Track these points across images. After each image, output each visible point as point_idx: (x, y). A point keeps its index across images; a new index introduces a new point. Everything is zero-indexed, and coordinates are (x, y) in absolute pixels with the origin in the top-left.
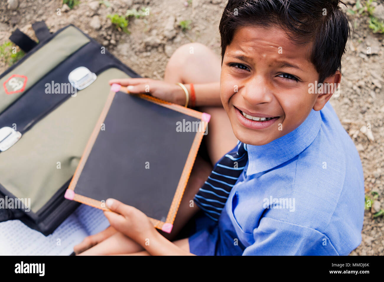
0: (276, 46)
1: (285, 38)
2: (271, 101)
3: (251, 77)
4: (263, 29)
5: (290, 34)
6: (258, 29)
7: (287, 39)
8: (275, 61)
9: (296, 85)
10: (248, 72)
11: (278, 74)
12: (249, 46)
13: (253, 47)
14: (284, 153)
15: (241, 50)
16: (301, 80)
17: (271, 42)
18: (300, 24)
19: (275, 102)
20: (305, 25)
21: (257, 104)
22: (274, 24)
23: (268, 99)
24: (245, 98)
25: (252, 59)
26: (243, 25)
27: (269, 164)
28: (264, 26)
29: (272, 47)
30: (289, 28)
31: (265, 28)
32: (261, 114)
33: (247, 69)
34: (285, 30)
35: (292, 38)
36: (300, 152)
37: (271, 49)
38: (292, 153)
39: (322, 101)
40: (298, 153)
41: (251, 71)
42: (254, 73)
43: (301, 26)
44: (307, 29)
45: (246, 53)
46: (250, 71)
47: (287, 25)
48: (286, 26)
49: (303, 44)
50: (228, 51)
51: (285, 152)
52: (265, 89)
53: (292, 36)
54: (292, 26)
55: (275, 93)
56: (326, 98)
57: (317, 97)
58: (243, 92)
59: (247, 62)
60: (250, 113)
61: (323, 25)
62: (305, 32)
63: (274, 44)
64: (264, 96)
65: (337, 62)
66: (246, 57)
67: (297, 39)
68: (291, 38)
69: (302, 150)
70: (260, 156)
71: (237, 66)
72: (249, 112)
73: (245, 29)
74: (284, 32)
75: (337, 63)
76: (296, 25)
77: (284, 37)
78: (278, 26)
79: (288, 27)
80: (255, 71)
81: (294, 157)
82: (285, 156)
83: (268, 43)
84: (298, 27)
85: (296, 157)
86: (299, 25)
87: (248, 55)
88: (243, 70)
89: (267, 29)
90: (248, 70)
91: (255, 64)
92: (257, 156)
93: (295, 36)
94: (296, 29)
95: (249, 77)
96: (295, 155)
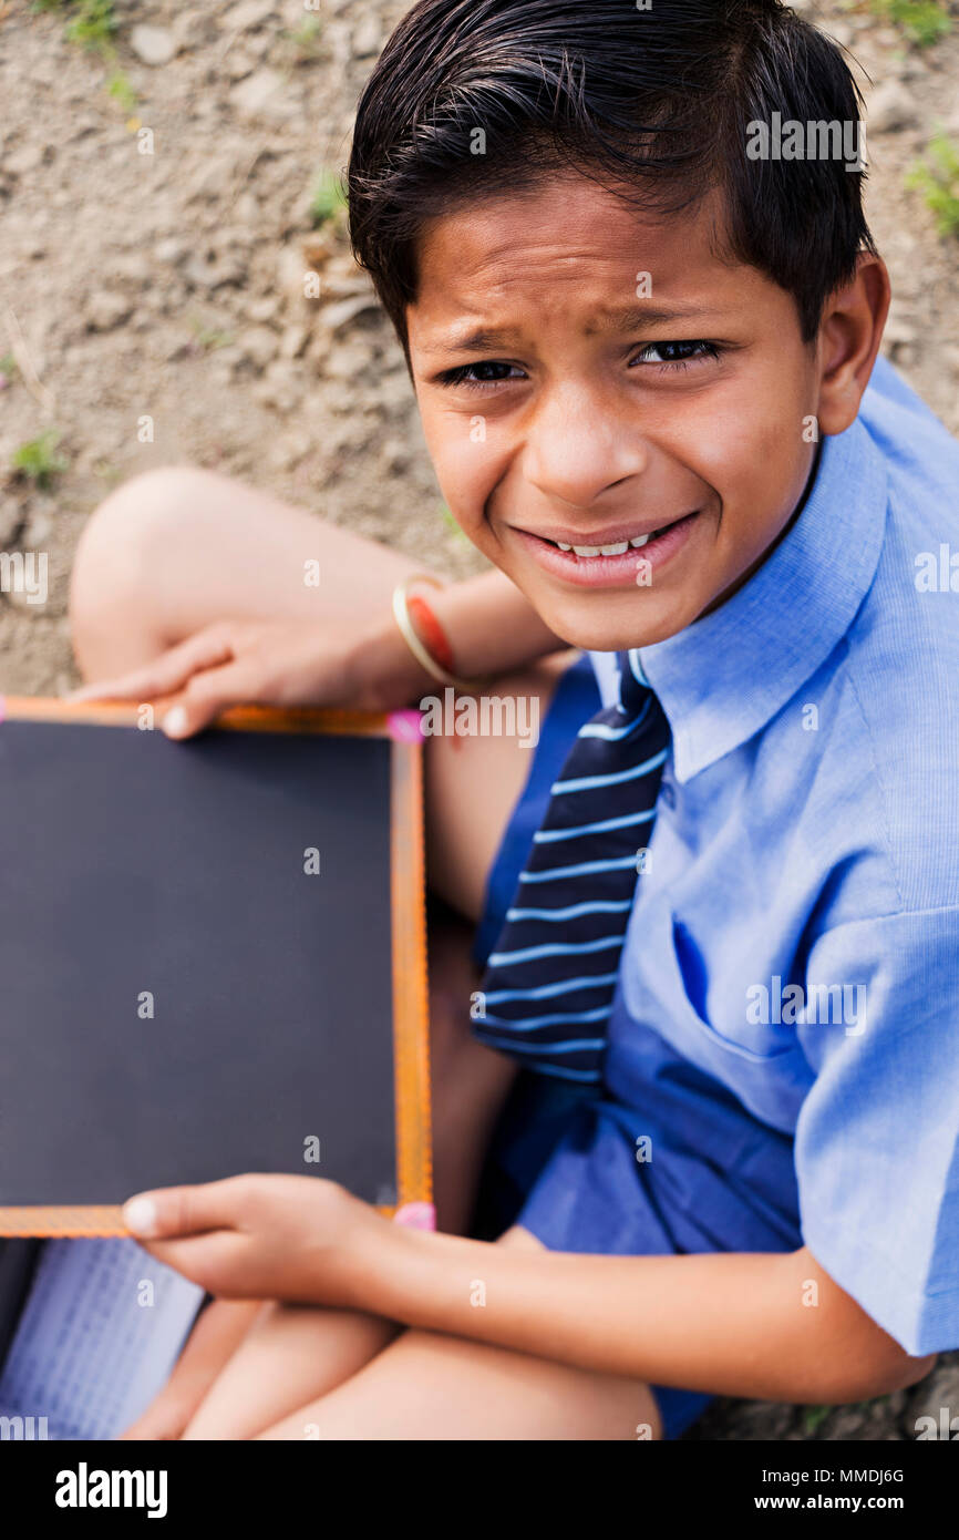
0: (586, 255)
1: (610, 211)
2: (648, 462)
3: (538, 400)
4: (514, 204)
5: (624, 190)
6: (499, 209)
7: (619, 213)
8: (602, 309)
9: (722, 370)
10: (520, 385)
11: (634, 353)
12: (489, 284)
13: (506, 282)
14: (789, 650)
15: (464, 314)
16: (732, 346)
17: (564, 242)
18: (649, 138)
19: (662, 466)
20: (667, 134)
21: (597, 495)
22: (553, 171)
23: (629, 461)
24: (544, 489)
25: (516, 330)
26: (436, 215)
27: (750, 707)
28: (516, 190)
29: (573, 261)
30: (613, 170)
31: (521, 197)
32: (624, 526)
33: (512, 373)
34: (597, 180)
35: (636, 202)
36: (845, 623)
37: (570, 269)
38: (817, 639)
39: (844, 390)
40: (841, 631)
41: (531, 374)
42: (544, 381)
43: (655, 144)
44: (682, 147)
45: (487, 314)
46: (526, 377)
47: (601, 157)
48: (600, 165)
49: (686, 208)
50: (417, 328)
51: (791, 645)
52: (605, 429)
53: (634, 193)
54: (621, 157)
55: (653, 431)
56: (857, 374)
57: (819, 382)
58: (529, 467)
59: (503, 348)
60: (582, 535)
61: (738, 104)
62: (680, 161)
63: (575, 249)
64: (609, 454)
65: (848, 221)
66: (491, 331)
67: (655, 201)
68: (632, 204)
69: (852, 614)
70: (704, 689)
71: (472, 377)
72: (576, 534)
73: (451, 224)
74: (600, 189)
75: (848, 226)
76: (634, 145)
77: (606, 207)
78: (569, 174)
79: (608, 166)
80: (542, 368)
81: (829, 652)
82: (798, 659)
83: (553, 250)
84: (646, 152)
85: (841, 650)
86: (649, 141)
87: (497, 319)
88: (499, 384)
89: (534, 199)
90: (517, 378)
91: (533, 345)
92: (696, 693)
93: (645, 191)
94: (641, 163)
95: (531, 400)
96: (829, 643)
